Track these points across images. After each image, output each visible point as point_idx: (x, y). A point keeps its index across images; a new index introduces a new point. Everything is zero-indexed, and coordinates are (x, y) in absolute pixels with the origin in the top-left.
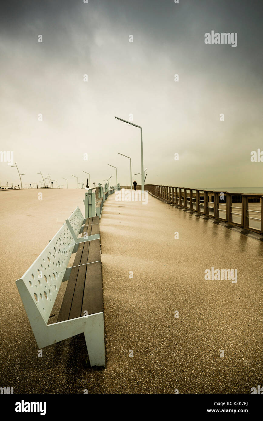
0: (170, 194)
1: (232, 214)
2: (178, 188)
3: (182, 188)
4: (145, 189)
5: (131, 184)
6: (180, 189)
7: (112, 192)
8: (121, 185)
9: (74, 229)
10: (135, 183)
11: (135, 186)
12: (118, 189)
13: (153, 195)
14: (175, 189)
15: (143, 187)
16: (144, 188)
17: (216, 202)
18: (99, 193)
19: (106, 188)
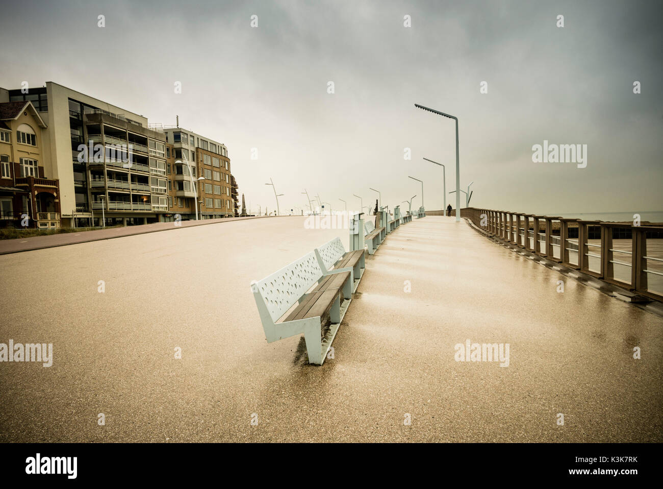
0: (501, 225)
1: (587, 256)
2: (514, 214)
3: (521, 215)
4: (462, 215)
5: (444, 208)
6: (518, 216)
7: (408, 219)
8: (426, 210)
9: (323, 261)
10: (450, 208)
11: (450, 211)
12: (419, 215)
13: (473, 225)
14: (508, 216)
15: (458, 213)
16: (461, 213)
17: (563, 236)
18: (381, 221)
19: (396, 214)
